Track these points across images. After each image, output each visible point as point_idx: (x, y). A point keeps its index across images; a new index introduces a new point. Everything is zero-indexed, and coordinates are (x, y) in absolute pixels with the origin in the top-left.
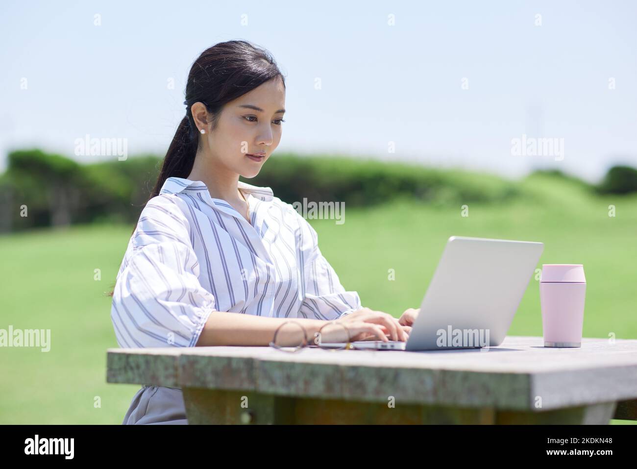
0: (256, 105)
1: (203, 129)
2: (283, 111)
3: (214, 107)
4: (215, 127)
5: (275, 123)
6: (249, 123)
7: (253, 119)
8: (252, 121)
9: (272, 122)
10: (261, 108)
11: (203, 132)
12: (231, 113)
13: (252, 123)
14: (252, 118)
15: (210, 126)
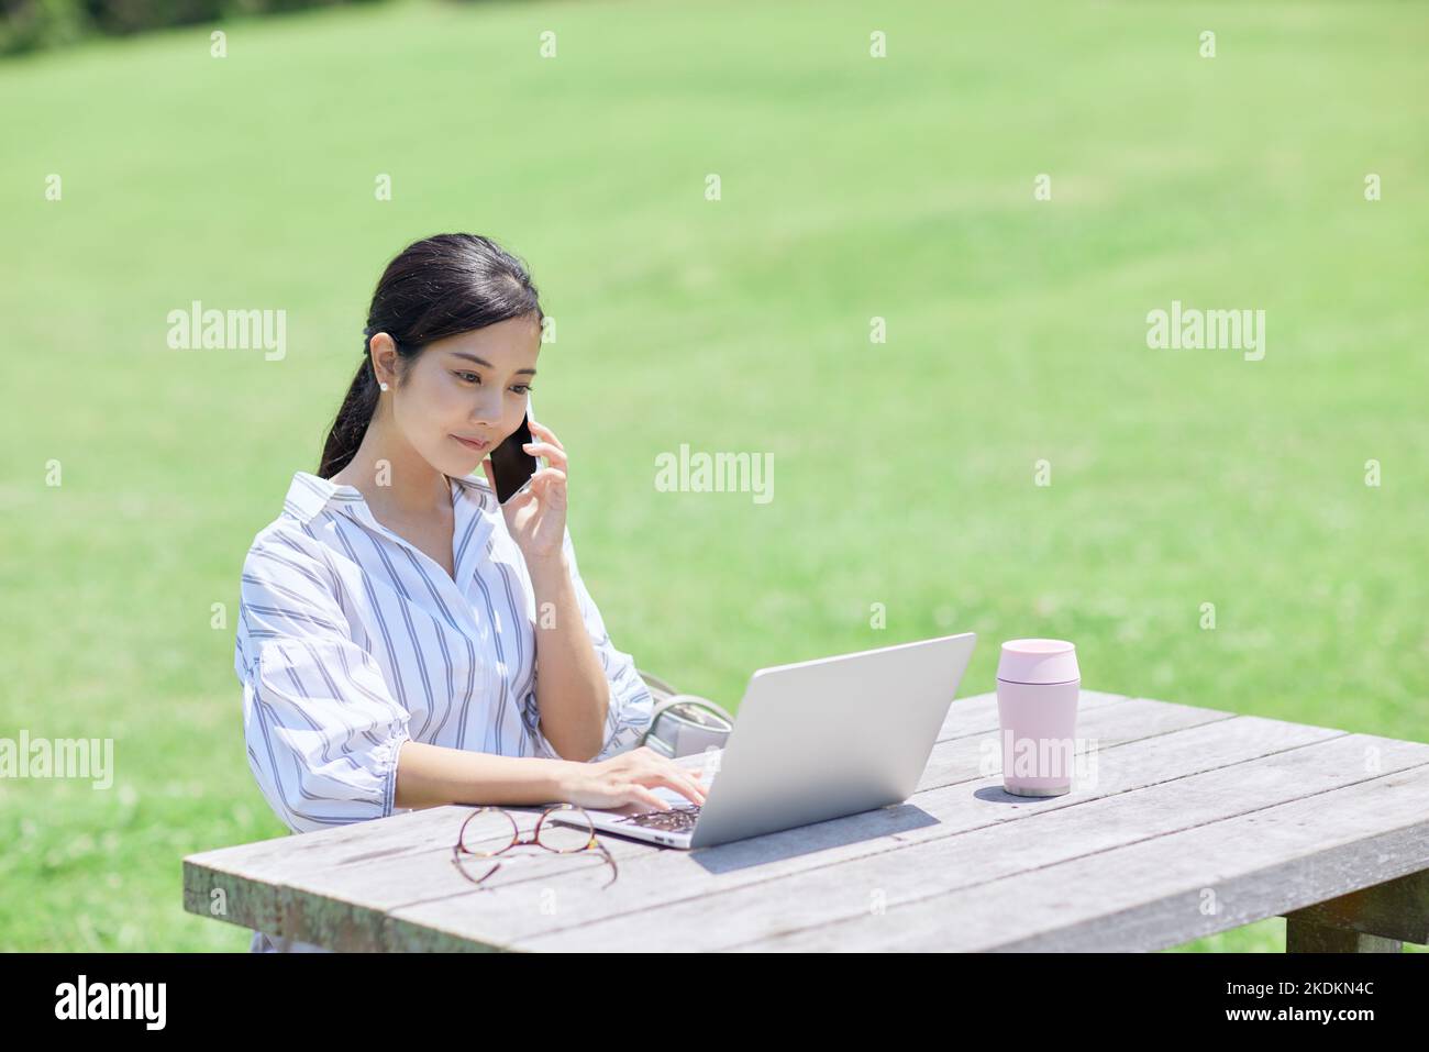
0: (481, 355)
1: (386, 382)
2: (532, 372)
3: (409, 347)
4: (405, 381)
5: (515, 391)
6: (466, 384)
7: (474, 378)
8: (471, 381)
9: (509, 389)
10: (490, 361)
11: (384, 387)
12: (435, 362)
13: (471, 385)
14: (471, 376)
15: (397, 380)
